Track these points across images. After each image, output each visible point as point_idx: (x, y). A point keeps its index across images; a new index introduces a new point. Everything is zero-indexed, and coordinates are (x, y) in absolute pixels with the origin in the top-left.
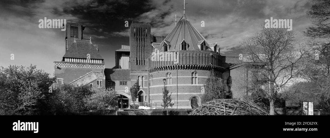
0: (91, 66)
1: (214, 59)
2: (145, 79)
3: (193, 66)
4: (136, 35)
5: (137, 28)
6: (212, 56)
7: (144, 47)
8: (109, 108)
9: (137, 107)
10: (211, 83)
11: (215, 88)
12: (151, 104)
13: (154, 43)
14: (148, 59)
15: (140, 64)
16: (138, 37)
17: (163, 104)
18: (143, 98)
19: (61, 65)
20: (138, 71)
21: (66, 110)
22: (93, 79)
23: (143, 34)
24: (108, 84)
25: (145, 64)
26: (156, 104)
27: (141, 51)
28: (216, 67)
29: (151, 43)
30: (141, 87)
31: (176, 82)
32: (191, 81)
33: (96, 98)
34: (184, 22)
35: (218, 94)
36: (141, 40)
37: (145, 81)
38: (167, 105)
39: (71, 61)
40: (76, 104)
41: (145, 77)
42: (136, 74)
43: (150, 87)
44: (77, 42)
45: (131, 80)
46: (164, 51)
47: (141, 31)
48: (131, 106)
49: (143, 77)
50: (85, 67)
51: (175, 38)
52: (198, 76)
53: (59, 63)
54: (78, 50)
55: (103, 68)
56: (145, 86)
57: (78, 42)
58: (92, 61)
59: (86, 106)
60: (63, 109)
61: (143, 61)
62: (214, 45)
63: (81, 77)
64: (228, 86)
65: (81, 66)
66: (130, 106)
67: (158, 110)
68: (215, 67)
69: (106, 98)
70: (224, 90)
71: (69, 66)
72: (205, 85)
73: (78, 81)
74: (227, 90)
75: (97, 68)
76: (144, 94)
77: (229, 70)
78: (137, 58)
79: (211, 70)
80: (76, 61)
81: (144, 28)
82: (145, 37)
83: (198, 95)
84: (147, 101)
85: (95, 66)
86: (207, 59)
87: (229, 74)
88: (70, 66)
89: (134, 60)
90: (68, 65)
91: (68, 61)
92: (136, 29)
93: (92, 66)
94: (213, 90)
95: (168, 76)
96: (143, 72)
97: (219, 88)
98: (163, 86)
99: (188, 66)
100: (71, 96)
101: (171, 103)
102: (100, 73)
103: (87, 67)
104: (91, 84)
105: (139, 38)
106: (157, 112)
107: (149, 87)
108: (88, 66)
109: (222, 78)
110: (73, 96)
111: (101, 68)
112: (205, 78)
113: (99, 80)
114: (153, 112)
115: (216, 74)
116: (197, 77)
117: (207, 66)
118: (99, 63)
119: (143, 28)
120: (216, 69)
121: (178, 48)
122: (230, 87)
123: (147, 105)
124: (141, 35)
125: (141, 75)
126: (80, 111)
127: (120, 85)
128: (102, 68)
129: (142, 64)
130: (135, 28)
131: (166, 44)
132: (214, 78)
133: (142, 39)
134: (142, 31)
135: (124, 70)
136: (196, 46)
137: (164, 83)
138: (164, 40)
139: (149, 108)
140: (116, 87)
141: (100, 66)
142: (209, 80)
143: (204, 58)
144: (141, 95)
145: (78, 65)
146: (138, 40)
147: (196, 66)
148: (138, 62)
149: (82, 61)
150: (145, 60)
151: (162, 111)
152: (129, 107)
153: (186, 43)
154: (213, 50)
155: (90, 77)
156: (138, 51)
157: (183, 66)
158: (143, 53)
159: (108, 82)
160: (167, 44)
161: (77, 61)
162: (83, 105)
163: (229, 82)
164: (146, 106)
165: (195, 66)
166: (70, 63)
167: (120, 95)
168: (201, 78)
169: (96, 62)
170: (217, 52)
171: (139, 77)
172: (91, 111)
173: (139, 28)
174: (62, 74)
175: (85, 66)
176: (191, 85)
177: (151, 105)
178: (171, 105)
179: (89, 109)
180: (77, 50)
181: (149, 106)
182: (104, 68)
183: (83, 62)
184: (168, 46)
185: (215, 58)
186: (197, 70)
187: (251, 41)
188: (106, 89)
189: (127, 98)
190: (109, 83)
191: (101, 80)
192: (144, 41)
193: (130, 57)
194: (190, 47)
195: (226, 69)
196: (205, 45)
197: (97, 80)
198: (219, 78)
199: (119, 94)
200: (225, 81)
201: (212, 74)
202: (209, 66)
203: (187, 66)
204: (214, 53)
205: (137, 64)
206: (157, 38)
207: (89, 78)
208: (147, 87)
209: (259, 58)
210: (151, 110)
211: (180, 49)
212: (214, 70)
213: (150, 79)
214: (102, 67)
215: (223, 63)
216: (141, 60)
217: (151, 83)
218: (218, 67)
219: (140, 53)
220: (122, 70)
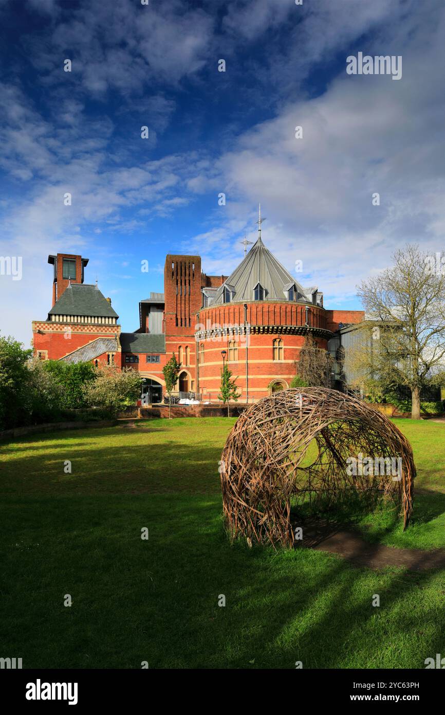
0: (96, 329)
1: (312, 316)
2: (190, 352)
3: (275, 328)
4: (175, 274)
5: (177, 263)
6: (309, 310)
7: (189, 295)
8: (126, 403)
9: (176, 400)
10: (307, 357)
11: (315, 366)
12: (201, 395)
13: (206, 288)
14: (196, 316)
15: (181, 326)
16: (179, 277)
17: (221, 396)
18: (187, 384)
19: (44, 327)
20: (179, 338)
21: (51, 406)
22: (101, 352)
23: (187, 272)
24: (127, 361)
25: (191, 325)
26: (210, 395)
27: (183, 302)
28: (317, 329)
29: (202, 288)
30: (183, 366)
31: (245, 356)
32: (272, 355)
33: (102, 386)
34: (258, 252)
35: (320, 377)
36: (183, 284)
37: (190, 355)
38: (227, 398)
39: (63, 320)
40: (69, 395)
41: (192, 347)
42: (175, 342)
43: (200, 365)
44: (73, 287)
45: (167, 353)
46: (224, 302)
47: (183, 268)
48: (167, 400)
49: (187, 347)
50: (86, 331)
51: (243, 279)
52: (285, 345)
53: (42, 325)
54: (75, 301)
55: (118, 332)
56: (190, 364)
57: (76, 288)
58: (98, 320)
59: (85, 398)
60: (45, 403)
61: (188, 320)
62: (313, 292)
63: (79, 348)
64: (338, 363)
65: (80, 328)
66: (165, 398)
67: (213, 406)
68: (314, 329)
69: (121, 384)
70: (330, 371)
71: (59, 330)
72: (297, 361)
73: (74, 355)
74: (337, 371)
75: (108, 332)
76: (189, 378)
77: (340, 335)
78: (176, 315)
79: (308, 335)
80: (70, 320)
81: (189, 263)
82: (191, 278)
83: (284, 379)
84: (195, 390)
85: (104, 329)
86: (299, 315)
87: (339, 342)
88: (61, 329)
89: (171, 319)
90: (57, 327)
91: (57, 320)
92: (176, 265)
93: (98, 329)
94: (311, 371)
95: (231, 345)
96: (186, 339)
97: (321, 366)
98: (222, 363)
99: (266, 328)
100: (60, 381)
101: (236, 393)
102: (113, 340)
103: (90, 331)
104: (97, 361)
105: (181, 280)
106: (211, 409)
107: (197, 365)
108: (92, 329)
109: (327, 349)
110: (63, 382)
111: (114, 332)
112: (296, 350)
113: (111, 354)
114: (204, 409)
115: (316, 341)
116: (282, 348)
117: (299, 328)
118: (110, 323)
119: (187, 262)
120: (315, 333)
121: (249, 298)
122: (341, 366)
123: (194, 398)
124: (183, 274)
125: (184, 344)
126: (75, 408)
127: (147, 362)
128: (116, 332)
129: (185, 326)
130: (173, 263)
131: (227, 290)
132: (313, 349)
133: (185, 281)
134: (185, 268)
135: (154, 335)
136: (279, 292)
137: (224, 358)
138: (224, 283)
139: (197, 402)
140: (139, 364)
141: (112, 330)
142: (303, 352)
143: (294, 314)
144: (184, 379)
145: (74, 328)
146: (179, 282)
147: (280, 328)
148: (179, 321)
149: (81, 321)
150: (191, 318)
151: (220, 407)
152: (163, 400)
153: (262, 289)
154: (311, 300)
155: (94, 347)
156: (179, 302)
157: (257, 328)
158: (187, 306)
159: (126, 356)
160: (229, 289)
161: (72, 321)
162: (81, 398)
163: (339, 356)
164: (192, 399)
165: (278, 327)
166: (61, 324)
167: (147, 379)
168: (289, 349)
169: (105, 323)
170: (318, 304)
171: (180, 347)
172: (95, 407)
173: (181, 263)
174: (47, 342)
175: (86, 328)
176: (271, 361)
177: (201, 397)
178: (236, 398)
179: (92, 405)
180: (73, 301)
181: (199, 399)
182: (120, 333)
183: (83, 322)
184: (231, 294)
185: (314, 315)
186: (281, 335)
187: (376, 284)
188: (122, 369)
189: (159, 384)
190: (128, 359)
191: (114, 353)
192: (189, 285)
193: (164, 313)
194: (269, 296)
195: (335, 333)
196: (296, 290)
197: (107, 353)
198: (321, 350)
199: (143, 377)
200: (333, 355)
201: (309, 342)
202: (303, 328)
203: (264, 328)
204: (312, 306)
205: (177, 325)
206: (212, 280)
207: (93, 350)
208: (194, 366)
209: (392, 313)
210: (200, 405)
211: (251, 298)
212: (312, 335)
213: (199, 352)
214: (116, 330)
215: (328, 323)
216: (183, 318)
217: (202, 359)
218: (319, 330)
219: (183, 306)
220: (151, 335)
